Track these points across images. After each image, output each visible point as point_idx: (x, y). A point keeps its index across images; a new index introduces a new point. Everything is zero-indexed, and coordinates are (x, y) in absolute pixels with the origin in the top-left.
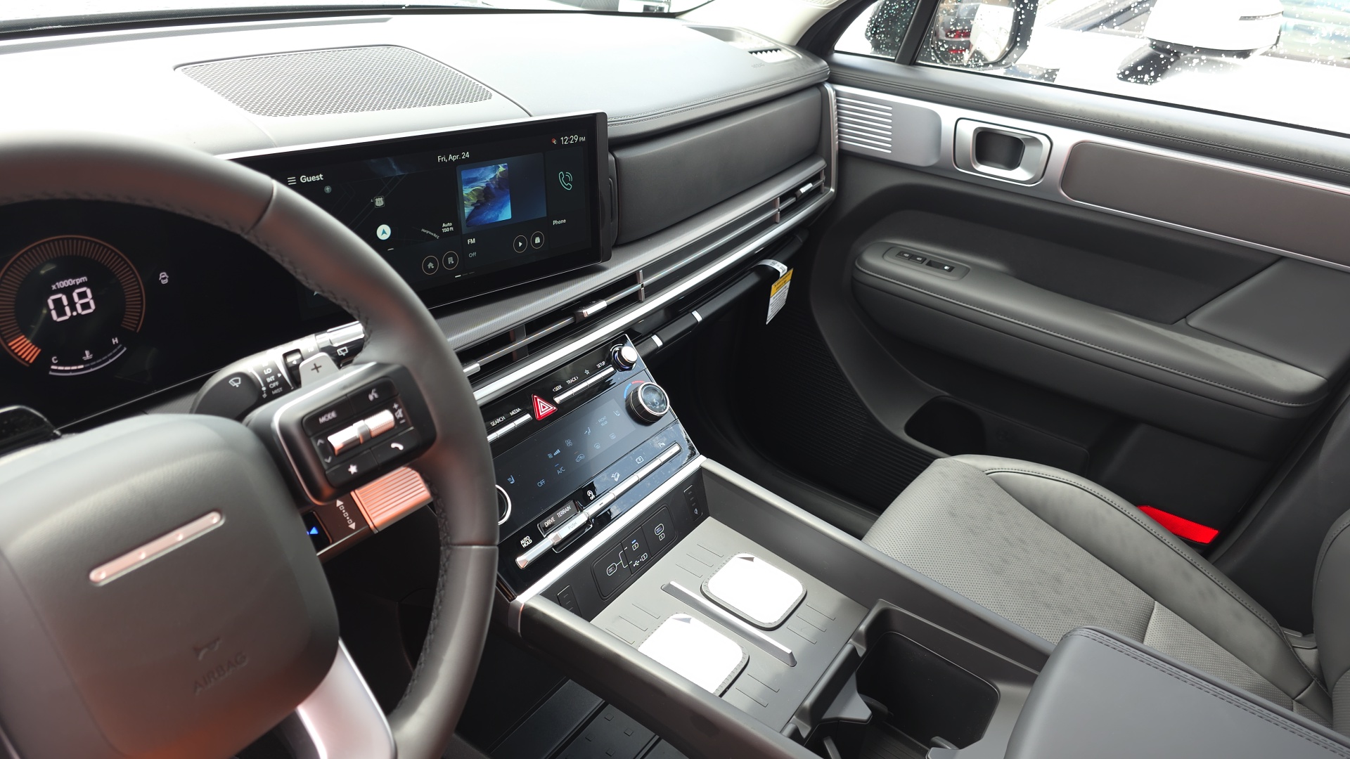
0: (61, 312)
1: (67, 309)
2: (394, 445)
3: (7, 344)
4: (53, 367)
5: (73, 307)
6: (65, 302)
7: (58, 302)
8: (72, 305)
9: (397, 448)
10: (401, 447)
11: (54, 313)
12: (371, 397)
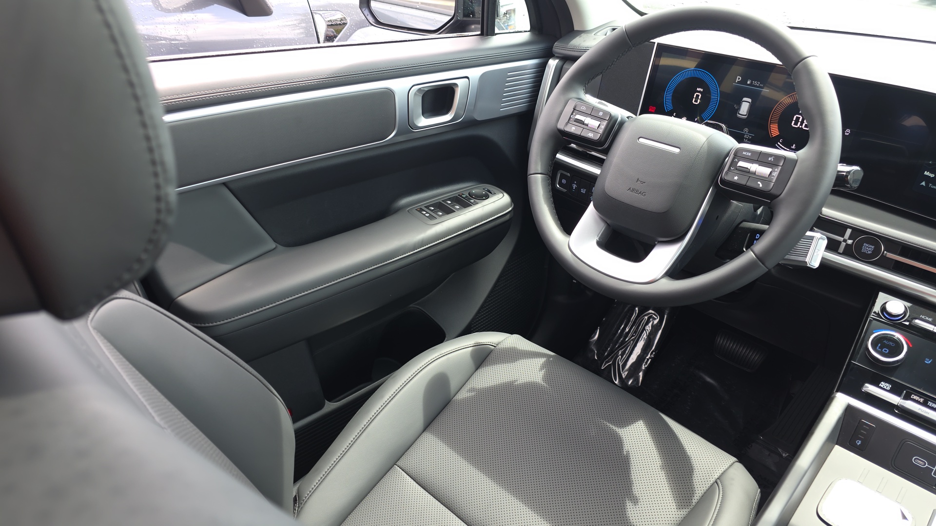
0: (796, 124)
1: (799, 123)
2: (759, 183)
3: (770, 124)
4: (779, 143)
5: (801, 124)
6: (800, 120)
7: (798, 119)
8: (802, 123)
9: (759, 185)
10: (761, 186)
11: (793, 122)
12: (770, 159)
